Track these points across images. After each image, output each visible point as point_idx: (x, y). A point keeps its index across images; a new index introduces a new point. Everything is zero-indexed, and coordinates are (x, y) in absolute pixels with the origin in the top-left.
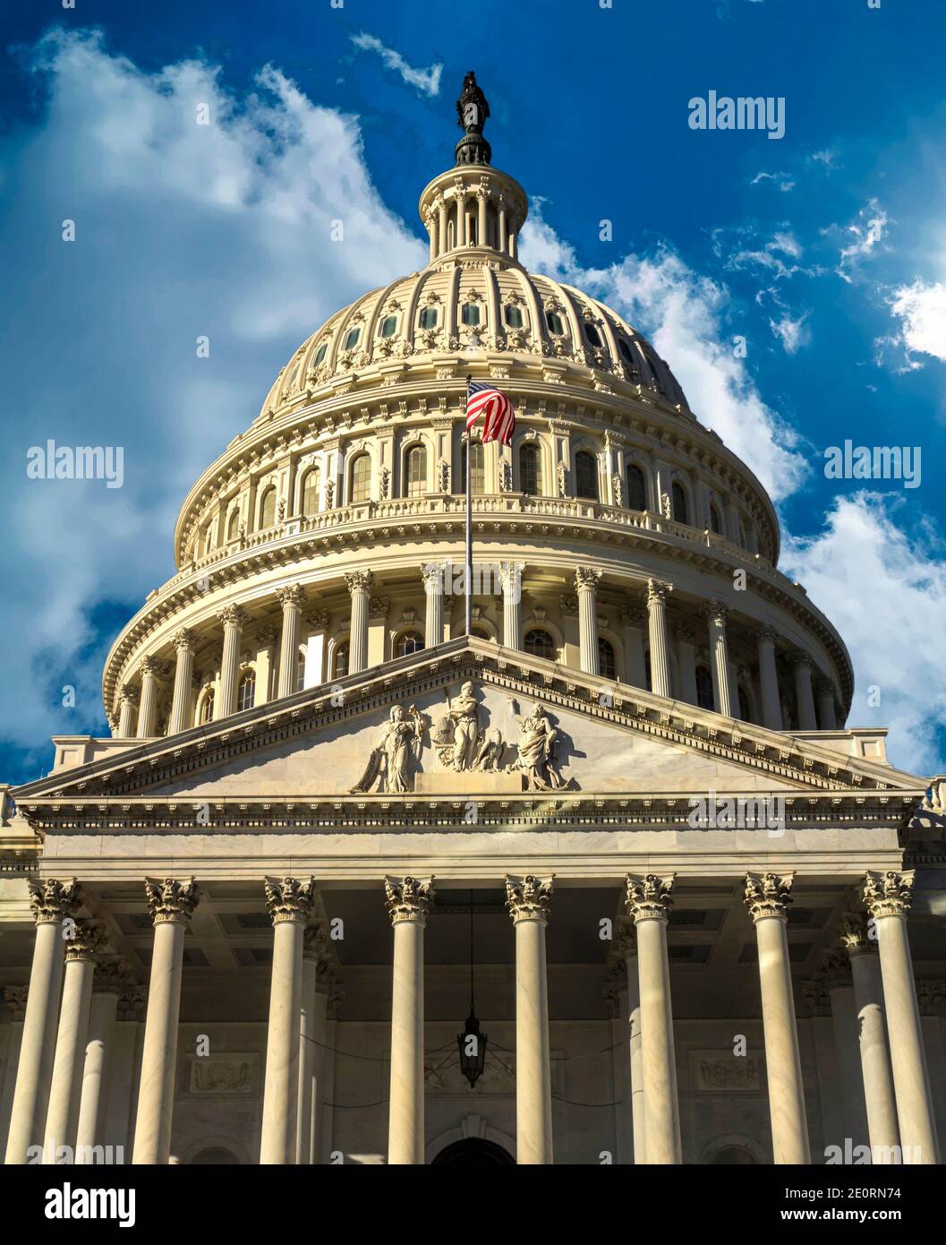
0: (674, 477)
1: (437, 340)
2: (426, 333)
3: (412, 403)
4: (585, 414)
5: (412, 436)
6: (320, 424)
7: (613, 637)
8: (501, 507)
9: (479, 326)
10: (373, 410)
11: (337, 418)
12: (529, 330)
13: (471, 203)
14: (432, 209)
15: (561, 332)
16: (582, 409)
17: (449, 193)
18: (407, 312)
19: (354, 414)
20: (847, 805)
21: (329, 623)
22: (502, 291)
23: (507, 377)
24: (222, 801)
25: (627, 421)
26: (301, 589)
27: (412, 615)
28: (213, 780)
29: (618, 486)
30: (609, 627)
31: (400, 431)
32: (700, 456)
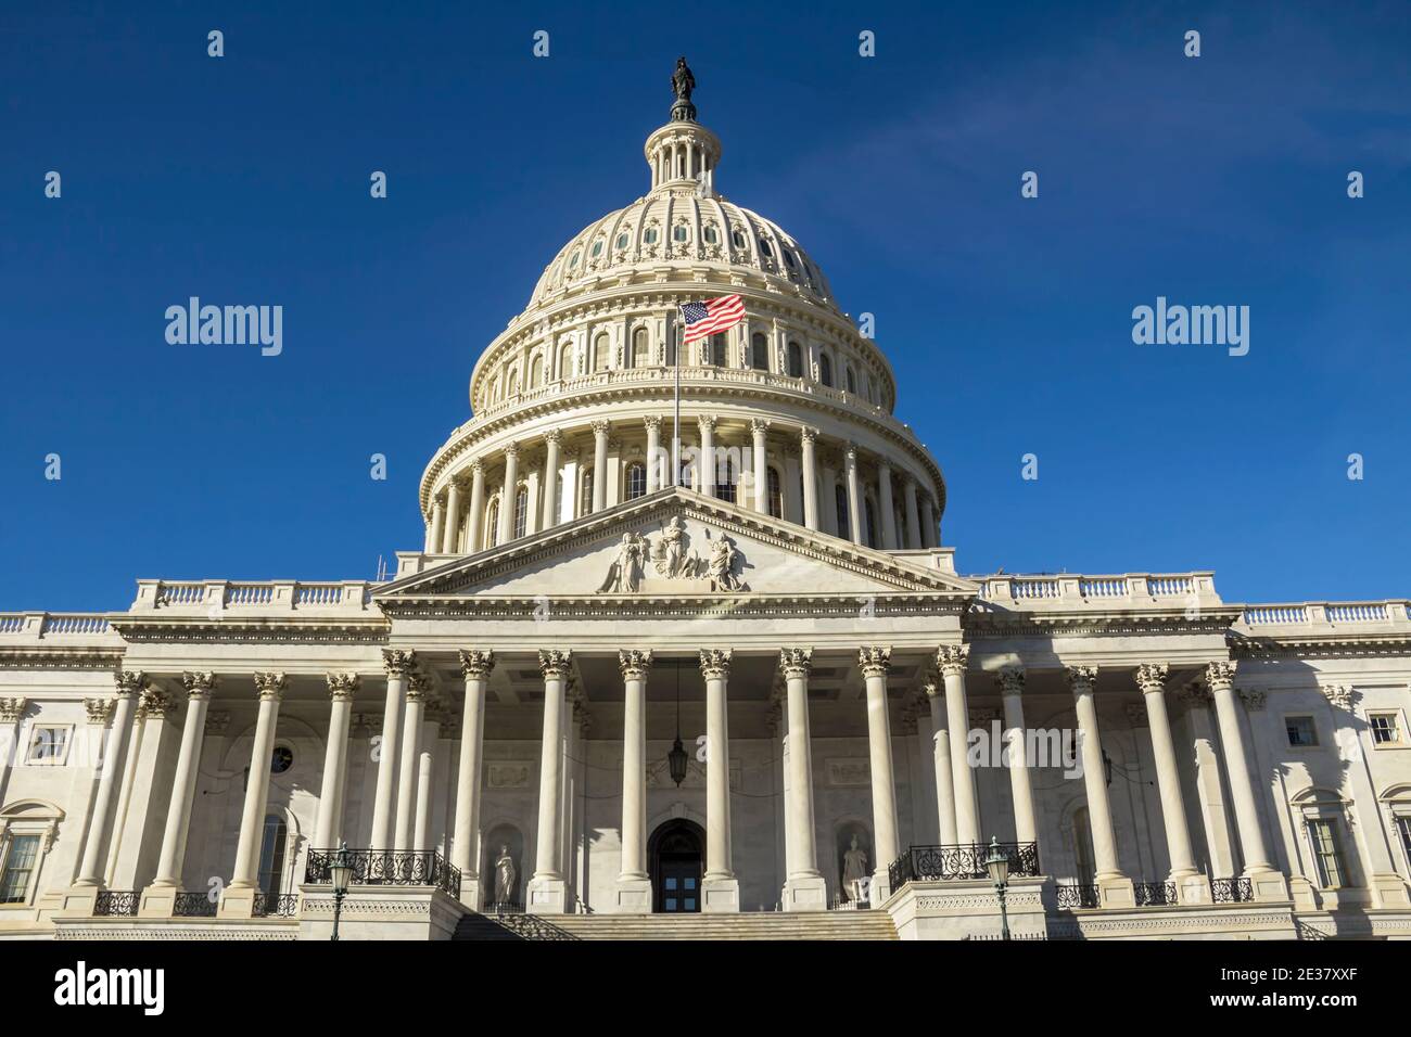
0: (821, 350)
1: (656, 252)
2: (649, 246)
3: (638, 299)
4: (760, 306)
5: (638, 322)
6: (574, 312)
7: (778, 466)
8: (700, 376)
9: (686, 242)
10: (611, 303)
11: (586, 309)
12: (721, 245)
13: (682, 148)
14: (654, 151)
15: (744, 246)
16: (757, 304)
17: (666, 141)
18: (636, 231)
19: (598, 305)
20: (927, 601)
21: (579, 455)
22: (702, 216)
23: (705, 281)
24: (510, 598)
25: (789, 311)
26: (561, 432)
27: (638, 450)
28: (504, 583)
29: (782, 358)
30: (775, 458)
31: (630, 318)
32: (840, 335)
